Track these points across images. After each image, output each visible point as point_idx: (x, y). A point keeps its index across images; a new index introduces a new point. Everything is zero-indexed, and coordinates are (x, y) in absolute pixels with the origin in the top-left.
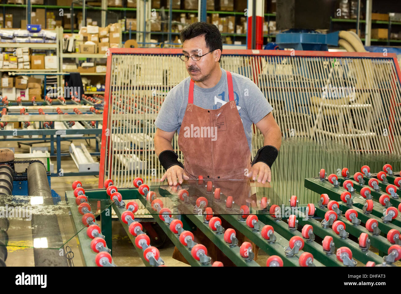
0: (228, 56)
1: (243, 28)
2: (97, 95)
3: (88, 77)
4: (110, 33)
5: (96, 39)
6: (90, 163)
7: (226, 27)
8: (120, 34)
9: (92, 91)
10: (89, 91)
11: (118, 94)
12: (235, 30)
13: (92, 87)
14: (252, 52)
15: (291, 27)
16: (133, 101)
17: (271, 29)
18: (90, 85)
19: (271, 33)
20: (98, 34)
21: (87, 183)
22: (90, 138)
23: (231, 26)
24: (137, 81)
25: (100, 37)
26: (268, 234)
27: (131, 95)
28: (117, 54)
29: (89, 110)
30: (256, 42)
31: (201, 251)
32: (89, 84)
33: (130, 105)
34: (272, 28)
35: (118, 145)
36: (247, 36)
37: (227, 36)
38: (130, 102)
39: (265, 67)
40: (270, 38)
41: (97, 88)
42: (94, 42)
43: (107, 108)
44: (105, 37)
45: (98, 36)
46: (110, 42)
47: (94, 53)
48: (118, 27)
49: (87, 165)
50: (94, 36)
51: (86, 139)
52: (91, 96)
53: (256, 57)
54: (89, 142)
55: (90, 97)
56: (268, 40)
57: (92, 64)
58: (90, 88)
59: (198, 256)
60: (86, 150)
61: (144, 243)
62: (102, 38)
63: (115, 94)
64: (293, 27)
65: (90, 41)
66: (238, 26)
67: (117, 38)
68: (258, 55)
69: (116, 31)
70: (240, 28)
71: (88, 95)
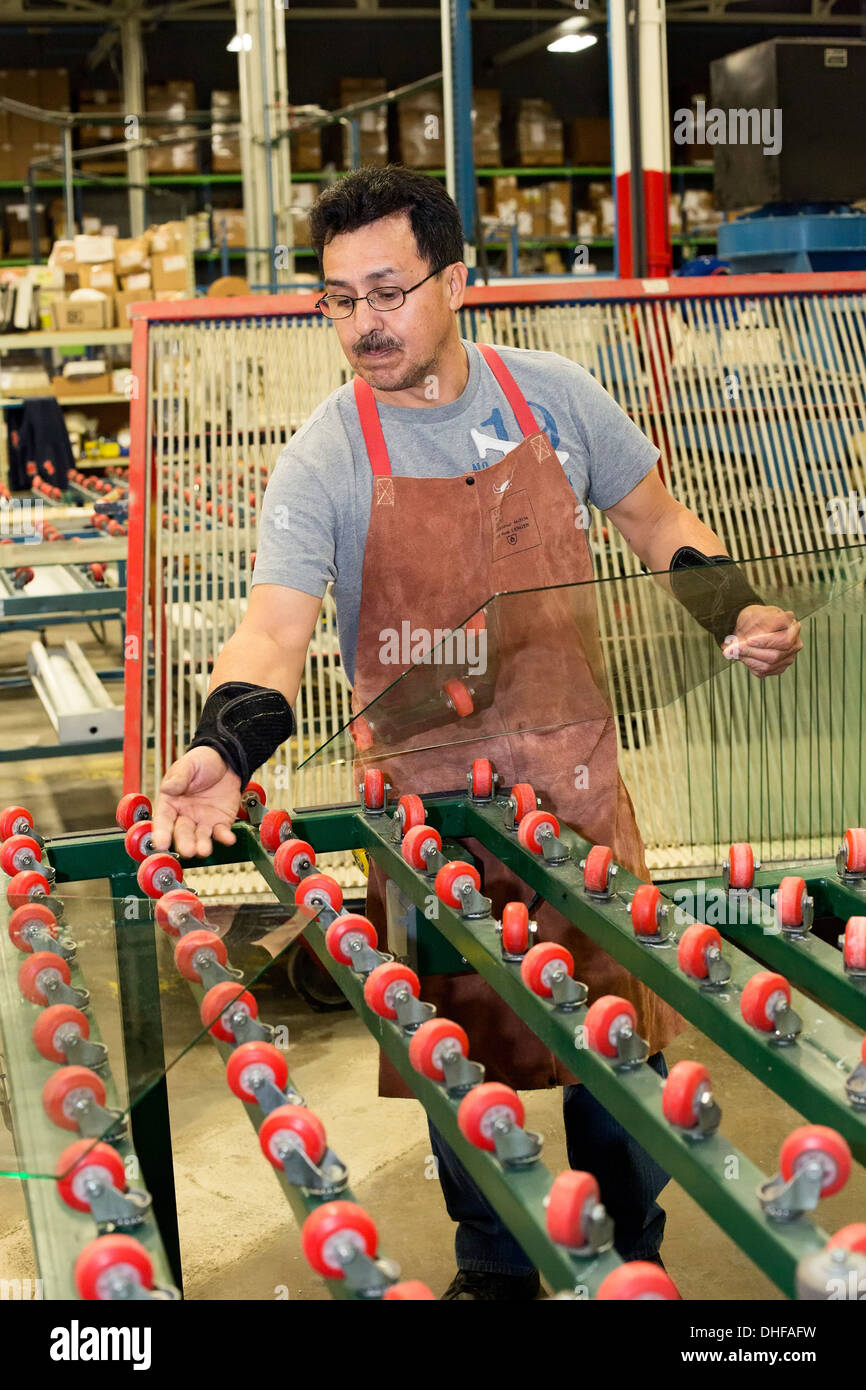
0: (558, 308)
1: (600, 219)
2: (119, 471)
3: (87, 411)
4: (155, 258)
5: (108, 279)
6: (96, 711)
7: (543, 219)
8: (187, 260)
9: (102, 457)
10: (94, 458)
11: (187, 462)
12: (573, 226)
13: (106, 442)
14: (643, 289)
15: (768, 199)
16: (241, 483)
17: (691, 216)
18: (98, 437)
19: (691, 229)
20: (113, 262)
21: (96, 777)
22: (102, 619)
23: (559, 214)
24: (250, 414)
25: (119, 272)
26: (768, 1011)
27: (235, 465)
28: (165, 322)
29: (89, 523)
30: (649, 259)
31: (498, 1111)
32: (93, 434)
33: (230, 496)
34: (695, 213)
35: (199, 640)
36: (616, 244)
37: (549, 250)
38: (230, 486)
39: (681, 344)
40: (691, 246)
41: (121, 448)
42: (102, 289)
43: (141, 516)
44: (138, 270)
45: (115, 271)
46: (156, 286)
47: (104, 327)
48: (178, 236)
49: (86, 717)
50: (99, 272)
51: (89, 620)
52: (100, 472)
53: (658, 305)
54: (99, 631)
55: (94, 478)
56: (687, 252)
57: (98, 366)
58: (98, 447)
59: (487, 1133)
60: (82, 663)
61: (262, 1083)
62: (126, 275)
63: (176, 463)
64: (774, 196)
65: (89, 286)
66: (581, 215)
67: (177, 274)
68: (662, 299)
69: (174, 248)
70: (587, 220)
71: (87, 472)
